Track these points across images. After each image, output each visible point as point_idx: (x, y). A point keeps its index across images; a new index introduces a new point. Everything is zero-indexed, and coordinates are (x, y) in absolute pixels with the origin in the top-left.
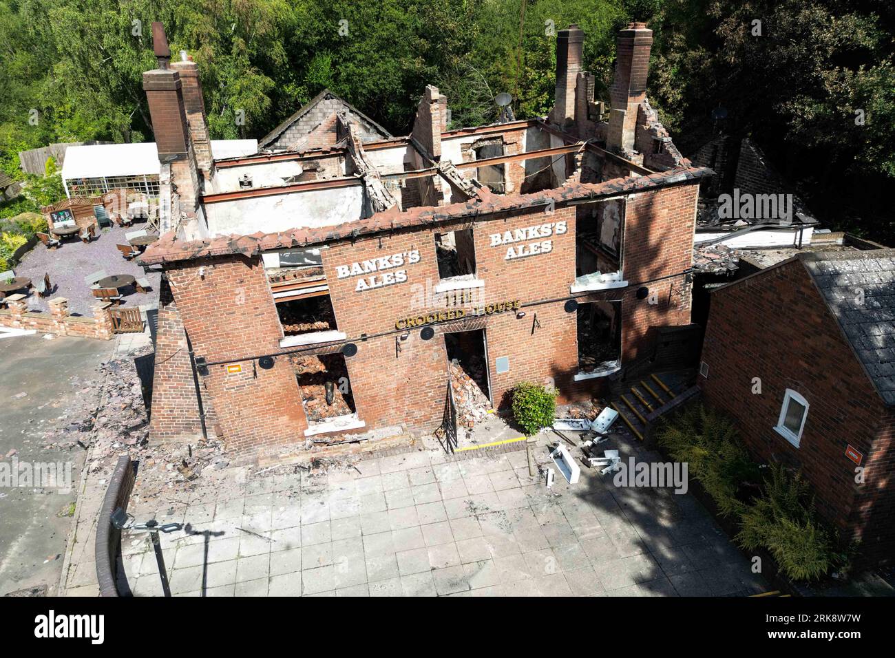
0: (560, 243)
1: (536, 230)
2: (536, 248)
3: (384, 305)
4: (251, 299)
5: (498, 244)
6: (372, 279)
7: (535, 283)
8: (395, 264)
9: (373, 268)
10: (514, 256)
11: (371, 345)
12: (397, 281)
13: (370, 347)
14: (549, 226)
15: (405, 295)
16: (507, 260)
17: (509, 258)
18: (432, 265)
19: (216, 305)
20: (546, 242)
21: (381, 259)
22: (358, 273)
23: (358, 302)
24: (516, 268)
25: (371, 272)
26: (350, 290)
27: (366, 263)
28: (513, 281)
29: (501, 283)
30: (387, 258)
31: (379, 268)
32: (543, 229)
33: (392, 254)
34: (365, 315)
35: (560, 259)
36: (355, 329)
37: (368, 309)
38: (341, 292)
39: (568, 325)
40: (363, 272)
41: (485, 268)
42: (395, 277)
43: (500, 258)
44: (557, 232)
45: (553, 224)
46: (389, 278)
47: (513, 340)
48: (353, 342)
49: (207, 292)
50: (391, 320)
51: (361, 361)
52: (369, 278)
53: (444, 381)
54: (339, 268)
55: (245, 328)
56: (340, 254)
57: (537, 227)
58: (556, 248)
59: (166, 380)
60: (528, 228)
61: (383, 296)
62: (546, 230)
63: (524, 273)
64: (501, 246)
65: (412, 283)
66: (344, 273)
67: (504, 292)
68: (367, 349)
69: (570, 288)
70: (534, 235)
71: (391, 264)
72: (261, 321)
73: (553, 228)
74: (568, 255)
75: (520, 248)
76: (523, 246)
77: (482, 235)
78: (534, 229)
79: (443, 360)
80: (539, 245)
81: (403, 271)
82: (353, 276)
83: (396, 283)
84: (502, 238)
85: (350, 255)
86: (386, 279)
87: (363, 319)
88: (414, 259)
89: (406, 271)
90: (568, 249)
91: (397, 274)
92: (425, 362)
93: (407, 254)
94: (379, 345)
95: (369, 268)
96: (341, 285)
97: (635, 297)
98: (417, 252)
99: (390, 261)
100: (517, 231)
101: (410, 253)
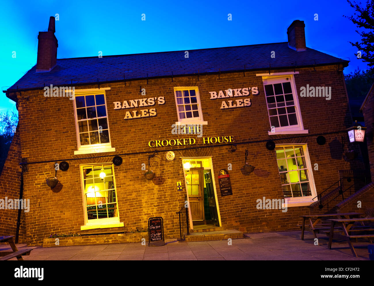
0: (256, 101)
1: (239, 91)
2: (240, 103)
3: (141, 131)
4: (62, 121)
5: (214, 98)
6: (135, 112)
8: (149, 104)
9: (136, 105)
10: (226, 107)
11: (132, 160)
12: (150, 115)
13: (131, 161)
14: (247, 89)
15: (155, 125)
16: (222, 109)
17: (223, 108)
18: (173, 108)
19: (41, 124)
20: (247, 99)
21: (141, 100)
22: (126, 107)
23: (125, 127)
24: (229, 115)
25: (134, 108)
26: (121, 118)
27: (132, 102)
29: (220, 125)
30: (145, 99)
31: (140, 106)
32: (243, 91)
33: (148, 98)
34: (129, 137)
36: (122, 146)
37: (131, 133)
38: (115, 119)
39: (271, 161)
40: (129, 107)
41: (208, 113)
42: (149, 112)
43: (217, 107)
44: (253, 93)
45: (250, 88)
46: (146, 113)
48: (120, 156)
49: (38, 115)
50: (145, 142)
51: (124, 171)
52: (133, 111)
53: (182, 195)
54: (115, 103)
55: (56, 140)
56: (117, 94)
57: (240, 89)
58: (254, 104)
60: (234, 90)
61: (141, 125)
62: (246, 92)
64: (217, 100)
65: (160, 118)
66: (118, 107)
67: (222, 131)
68: (129, 162)
69: (268, 133)
70: (238, 94)
71: (147, 104)
72: (66, 137)
73: (250, 91)
74: (263, 109)
75: (230, 102)
76: (232, 101)
77: (204, 92)
78: (237, 91)
79: (182, 179)
80: (242, 101)
81: (154, 109)
82: (123, 109)
83: (149, 117)
84: (217, 94)
85: (122, 96)
86: (143, 113)
87: (128, 140)
88: (161, 102)
89: (156, 109)
90: (262, 105)
91: (150, 111)
92: (169, 178)
93: (157, 99)
94: (137, 160)
95: (133, 105)
96: (115, 114)
97: (316, 143)
98: (163, 98)
99: (146, 102)
100: (227, 91)
101: (159, 98)
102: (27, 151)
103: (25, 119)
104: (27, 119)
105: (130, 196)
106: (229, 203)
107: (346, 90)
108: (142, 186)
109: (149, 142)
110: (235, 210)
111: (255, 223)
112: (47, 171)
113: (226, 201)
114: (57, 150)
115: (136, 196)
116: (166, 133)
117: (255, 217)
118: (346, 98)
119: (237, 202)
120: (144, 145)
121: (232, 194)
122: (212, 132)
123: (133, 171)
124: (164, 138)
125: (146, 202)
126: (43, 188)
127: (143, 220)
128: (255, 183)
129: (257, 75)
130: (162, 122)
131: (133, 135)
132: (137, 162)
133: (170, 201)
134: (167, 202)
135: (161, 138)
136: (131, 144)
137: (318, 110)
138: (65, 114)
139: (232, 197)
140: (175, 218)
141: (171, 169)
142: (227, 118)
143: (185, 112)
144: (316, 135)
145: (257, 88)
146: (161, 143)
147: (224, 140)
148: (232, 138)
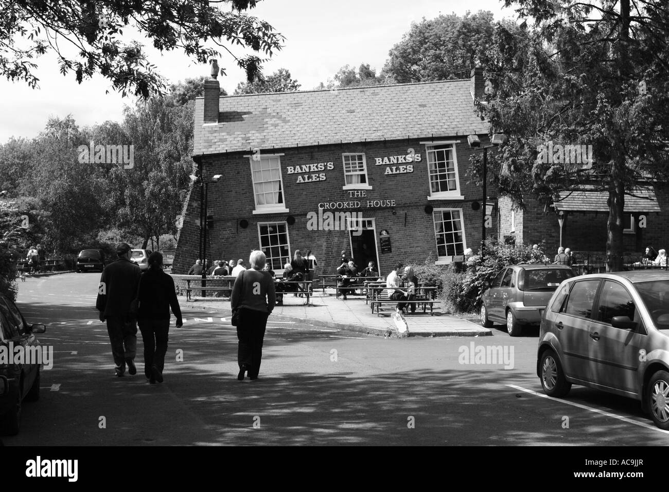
0: (418, 168)
1: (403, 158)
3: (312, 194)
4: (241, 184)
5: (380, 164)
6: (306, 176)
7: (404, 192)
8: (319, 169)
9: (308, 170)
10: (390, 173)
11: (304, 220)
15: (324, 189)
17: (387, 174)
19: (224, 185)
20: (410, 166)
21: (312, 165)
22: (299, 172)
23: (297, 190)
24: (393, 181)
25: (306, 172)
26: (294, 182)
27: (304, 167)
28: (390, 189)
29: (383, 190)
30: (315, 165)
31: (311, 171)
32: (407, 158)
33: (318, 164)
34: (301, 199)
35: (419, 178)
36: (295, 207)
37: (303, 195)
38: (288, 183)
39: (428, 223)
40: (301, 172)
41: (373, 179)
42: (319, 177)
43: (382, 173)
44: (416, 160)
46: (316, 177)
47: (392, 229)
48: (293, 216)
50: (315, 204)
51: (297, 229)
54: (289, 168)
55: (236, 201)
57: (403, 156)
58: (416, 170)
60: (398, 156)
61: (312, 188)
62: (409, 159)
63: (397, 184)
64: (382, 166)
65: (329, 182)
66: (291, 171)
67: (385, 196)
68: (301, 222)
69: (427, 197)
70: (402, 161)
72: (245, 198)
73: (413, 158)
74: (425, 175)
75: (394, 168)
77: (370, 158)
78: (401, 157)
80: (405, 168)
81: (324, 174)
82: (296, 173)
83: (319, 181)
84: (382, 161)
85: (295, 161)
86: (314, 178)
87: (300, 202)
88: (331, 167)
90: (424, 172)
91: (320, 175)
95: (305, 170)
96: (289, 178)
97: (470, 208)
98: (332, 163)
99: (317, 167)
100: (392, 158)
101: (328, 164)
106: (388, 260)
108: (312, 243)
109: (318, 205)
113: (385, 258)
114: (237, 209)
116: (334, 196)
119: (395, 259)
120: (315, 207)
121: (391, 252)
122: (375, 197)
126: (226, 243)
128: (413, 243)
129: (421, 143)
130: (331, 186)
134: (334, 257)
136: (303, 206)
138: (243, 177)
139: (391, 254)
142: (390, 183)
144: (471, 201)
146: (329, 206)
147: (387, 204)
148: (393, 202)
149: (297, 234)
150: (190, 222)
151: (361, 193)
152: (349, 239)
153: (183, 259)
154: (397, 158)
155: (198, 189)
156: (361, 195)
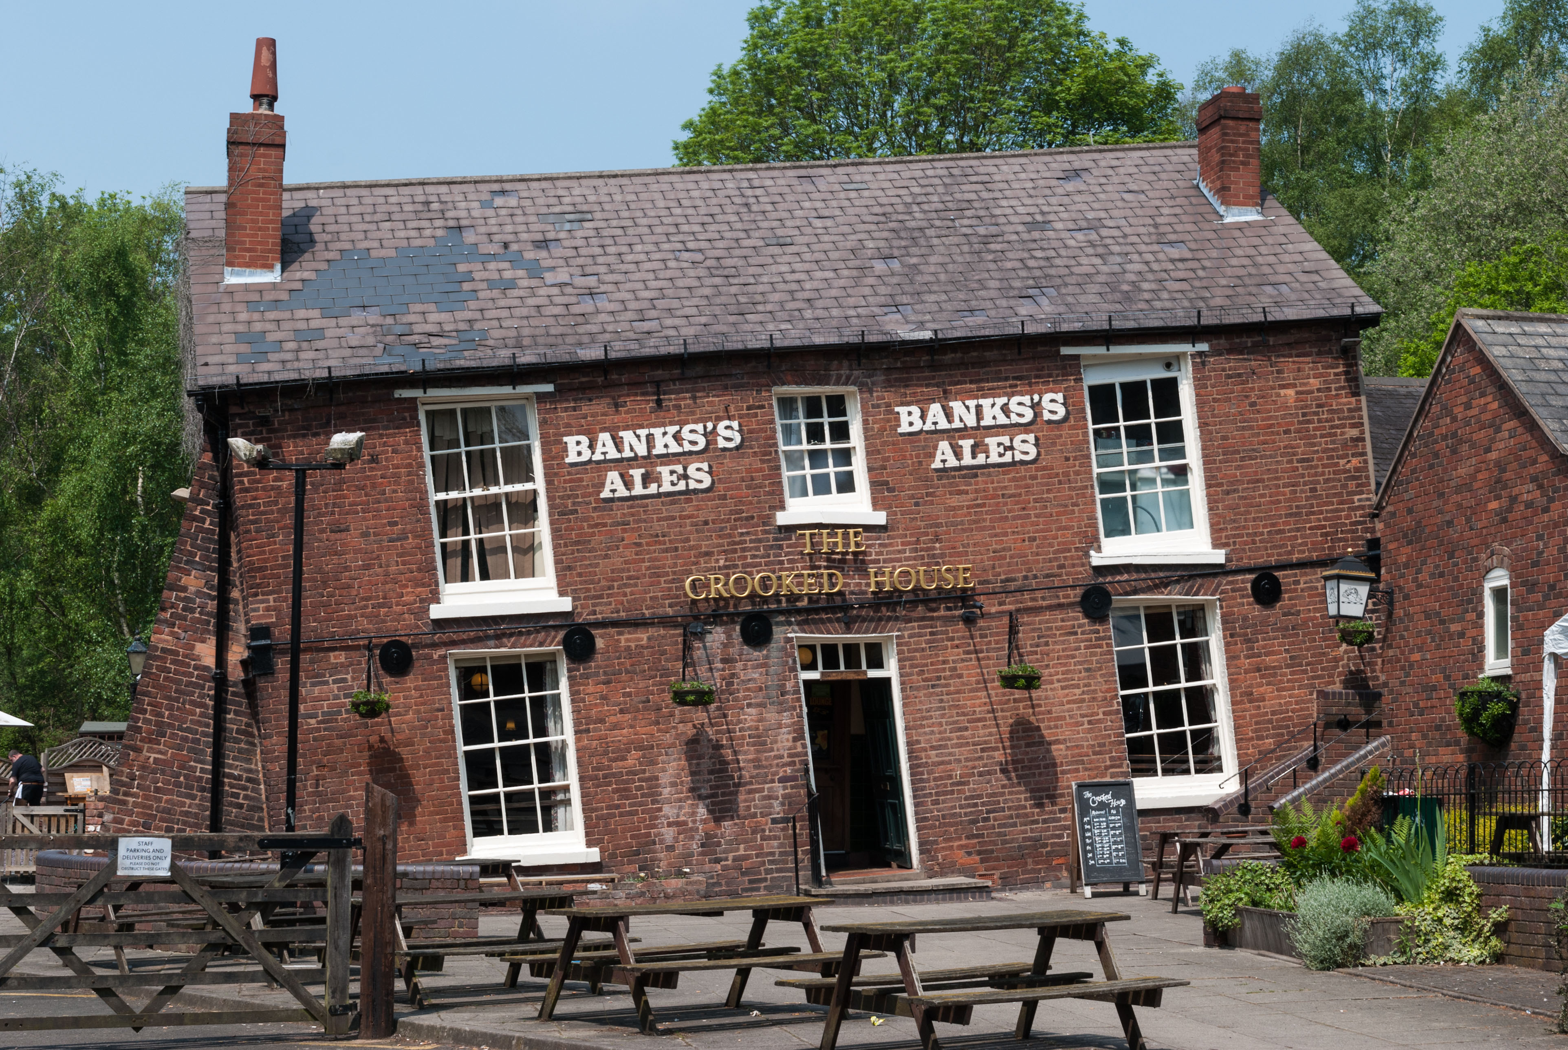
0: (1054, 444)
1: (997, 408)
2: (1001, 449)
3: (660, 543)
5: (912, 429)
6: (637, 474)
7: (1006, 534)
8: (687, 447)
9: (642, 450)
10: (952, 462)
11: (627, 640)
12: (691, 487)
14: (1026, 399)
16: (936, 470)
17: (941, 466)
18: (769, 461)
19: (313, 508)
20: (1024, 437)
21: (657, 432)
22: (608, 457)
23: (605, 525)
24: (960, 493)
25: (636, 458)
26: (590, 494)
27: (627, 436)
28: (953, 524)
30: (672, 429)
31: (655, 452)
32: (1013, 406)
33: (682, 424)
34: (617, 561)
35: (1060, 482)
36: (593, 594)
37: (626, 547)
38: (569, 497)
39: (1093, 654)
40: (618, 456)
41: (887, 483)
42: (685, 477)
43: (920, 463)
44: (1047, 416)
45: (1036, 398)
46: (674, 478)
47: (960, 676)
48: (587, 628)
50: (673, 581)
51: (602, 679)
52: (631, 472)
53: (793, 763)
54: (570, 440)
55: (364, 568)
56: (576, 409)
57: (1000, 401)
58: (1047, 454)
59: (150, 741)
60: (981, 401)
61: (659, 520)
62: (1021, 410)
63: (978, 506)
64: (922, 437)
65: (724, 497)
66: (579, 454)
67: (934, 548)
68: (617, 649)
69: (1088, 556)
70: (994, 418)
71: (681, 445)
72: (399, 555)
73: (1036, 407)
74: (1077, 473)
75: (966, 445)
76: (971, 442)
77: (878, 406)
78: (993, 405)
79: (794, 708)
80: (1008, 444)
82: (598, 462)
83: (687, 492)
84: (923, 417)
85: (595, 416)
86: (667, 479)
87: (613, 571)
88: (730, 440)
89: (710, 467)
90: (1075, 459)
91: (691, 470)
92: (749, 705)
93: (715, 427)
94: (644, 642)
95: (632, 449)
96: (571, 481)
97: (1248, 596)
98: (735, 424)
99: (677, 437)
100: (957, 406)
101: (722, 425)
102: (268, 601)
103: (257, 489)
104: (264, 489)
105: (620, 763)
106: (945, 793)
107: (1365, 413)
108: (659, 730)
109: (684, 581)
110: (966, 814)
111: (1030, 861)
112: (340, 673)
113: (938, 786)
114: (368, 599)
115: (641, 764)
116: (744, 550)
117: (1030, 839)
118: (1363, 440)
119: (974, 790)
120: (670, 589)
122: (899, 552)
123: (632, 679)
124: (736, 566)
125: (673, 784)
126: (325, 729)
127: (662, 842)
130: (731, 512)
131: (630, 553)
132: (642, 647)
133: (751, 783)
135: (726, 567)
136: (626, 585)
137: (1261, 481)
138: (394, 475)
140: (769, 838)
141: (756, 676)
142: (954, 501)
143: (808, 472)
144: (1250, 570)
145: (1059, 397)
146: (726, 584)
147: (942, 579)
148: (966, 570)
149: (604, 698)
150: (176, 653)
151: (846, 536)
152: (800, 716)
153: (146, 797)
154: (979, 408)
155: (206, 526)
156: (847, 545)
